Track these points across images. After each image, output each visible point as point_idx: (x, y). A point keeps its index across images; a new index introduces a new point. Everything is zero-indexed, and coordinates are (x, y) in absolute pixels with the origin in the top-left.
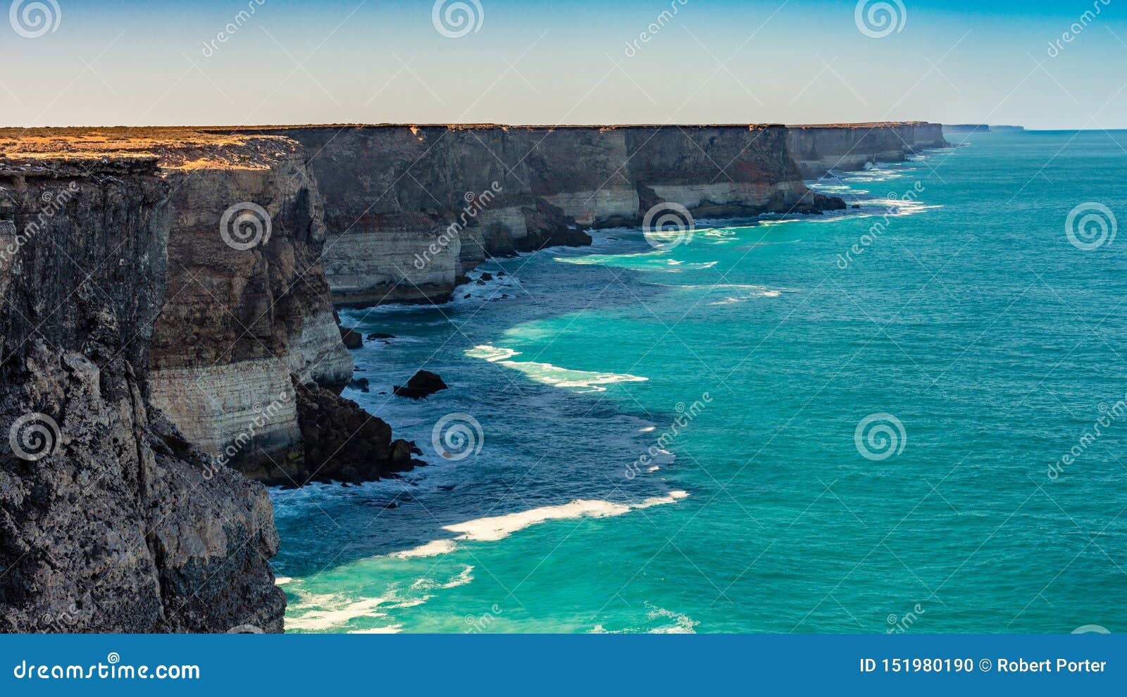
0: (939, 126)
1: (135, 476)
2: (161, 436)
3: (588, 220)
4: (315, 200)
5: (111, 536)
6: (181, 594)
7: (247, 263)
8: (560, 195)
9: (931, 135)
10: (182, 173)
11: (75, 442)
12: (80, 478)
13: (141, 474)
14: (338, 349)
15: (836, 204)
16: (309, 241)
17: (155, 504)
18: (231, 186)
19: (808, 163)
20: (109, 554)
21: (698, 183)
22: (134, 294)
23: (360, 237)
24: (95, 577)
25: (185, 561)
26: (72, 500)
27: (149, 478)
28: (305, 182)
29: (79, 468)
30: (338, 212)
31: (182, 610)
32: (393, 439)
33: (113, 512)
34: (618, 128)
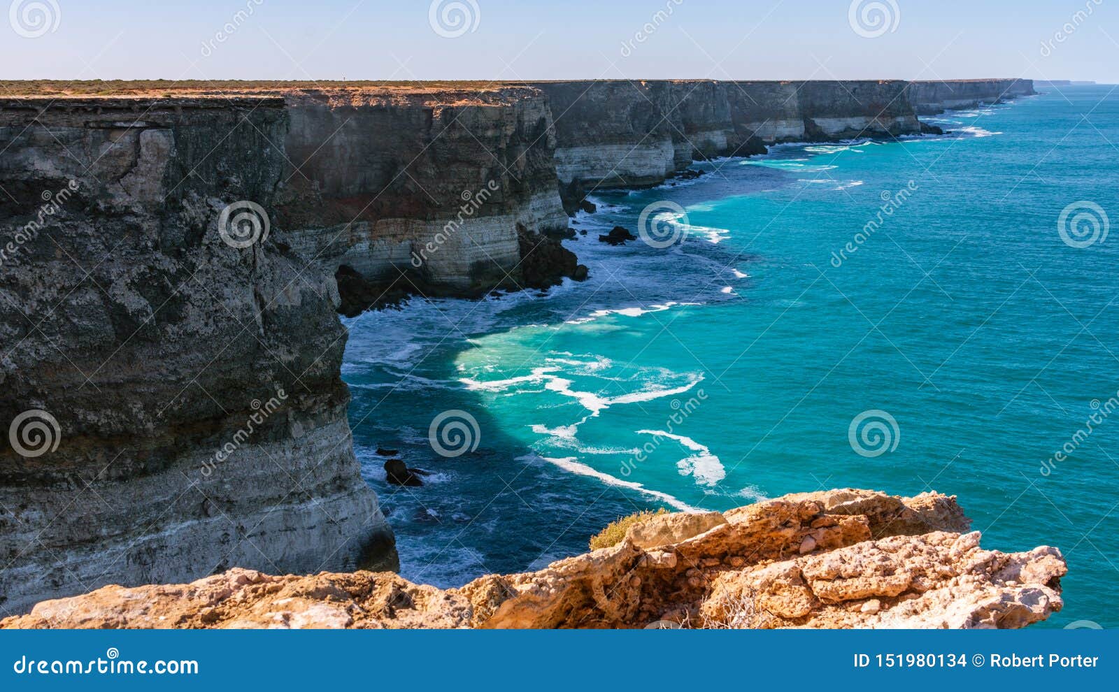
0: (1031, 81)
1: (251, 262)
2: (276, 243)
3: (770, 138)
4: (550, 125)
5: (227, 291)
6: (275, 324)
7: (489, 160)
8: (753, 124)
9: (1026, 87)
10: (452, 108)
11: (211, 243)
12: (212, 261)
13: (254, 262)
14: (559, 212)
15: (937, 131)
16: (546, 148)
17: (261, 277)
18: (480, 116)
19: (930, 104)
20: (224, 300)
21: (844, 117)
22: (259, 170)
23: (608, 148)
24: (216, 311)
25: (276, 307)
26: (207, 272)
27: (259, 263)
28: (543, 113)
29: (212, 256)
30: (594, 133)
31: (274, 332)
32: (578, 264)
33: (230, 279)
34: (792, 82)
